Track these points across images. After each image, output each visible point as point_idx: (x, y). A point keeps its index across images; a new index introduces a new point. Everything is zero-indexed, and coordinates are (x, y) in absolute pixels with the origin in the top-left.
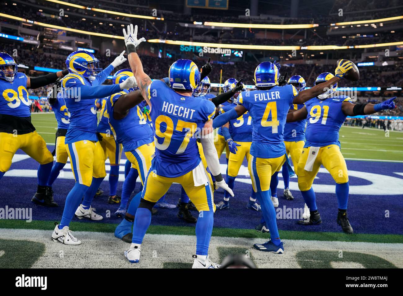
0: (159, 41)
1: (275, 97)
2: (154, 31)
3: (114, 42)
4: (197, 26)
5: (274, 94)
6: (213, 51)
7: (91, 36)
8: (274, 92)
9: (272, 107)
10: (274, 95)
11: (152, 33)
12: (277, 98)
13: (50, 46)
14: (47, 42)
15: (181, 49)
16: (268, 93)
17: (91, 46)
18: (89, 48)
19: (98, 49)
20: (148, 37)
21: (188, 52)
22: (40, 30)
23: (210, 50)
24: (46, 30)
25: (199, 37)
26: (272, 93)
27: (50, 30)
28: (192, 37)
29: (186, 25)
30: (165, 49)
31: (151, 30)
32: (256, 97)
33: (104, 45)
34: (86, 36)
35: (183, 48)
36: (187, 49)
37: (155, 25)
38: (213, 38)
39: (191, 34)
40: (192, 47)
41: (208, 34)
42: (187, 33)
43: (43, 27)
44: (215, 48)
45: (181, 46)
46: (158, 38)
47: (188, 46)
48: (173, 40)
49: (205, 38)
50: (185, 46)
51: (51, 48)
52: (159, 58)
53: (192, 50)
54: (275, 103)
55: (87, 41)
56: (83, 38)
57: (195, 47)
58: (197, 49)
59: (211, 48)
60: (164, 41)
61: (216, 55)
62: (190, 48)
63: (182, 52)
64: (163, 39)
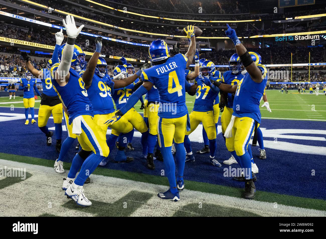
0: (258, 36)
1: (173, 67)
2: (255, 30)
3: (226, 42)
4: (289, 21)
5: (172, 64)
6: (303, 38)
7: (210, 39)
8: (171, 63)
9: (173, 76)
10: (172, 66)
11: (253, 31)
12: (175, 67)
13: (183, 50)
14: (182, 47)
15: (276, 40)
16: (166, 66)
17: (209, 47)
18: (208, 48)
19: (214, 48)
20: (250, 35)
21: (282, 41)
22: (177, 41)
23: (301, 38)
24: (181, 40)
25: (291, 29)
26: (170, 64)
27: (183, 39)
28: (284, 30)
29: (280, 22)
30: (263, 42)
31: (252, 29)
32: (158, 71)
33: (218, 44)
34: (206, 40)
35: (277, 39)
36: (281, 39)
37: (255, 25)
38: (303, 28)
39: (284, 28)
40: (285, 37)
41: (298, 26)
42: (280, 28)
43: (179, 38)
44: (304, 36)
45: (276, 38)
46: (257, 35)
47: (282, 37)
48: (269, 34)
49: (296, 29)
50: (279, 37)
51: (184, 51)
52: (260, 49)
53: (285, 40)
54: (175, 72)
55: (207, 43)
56: (204, 42)
57: (288, 37)
58: (289, 38)
59: (301, 36)
60: (262, 36)
61: (306, 40)
62: (283, 38)
63: (277, 42)
64: (262, 34)
